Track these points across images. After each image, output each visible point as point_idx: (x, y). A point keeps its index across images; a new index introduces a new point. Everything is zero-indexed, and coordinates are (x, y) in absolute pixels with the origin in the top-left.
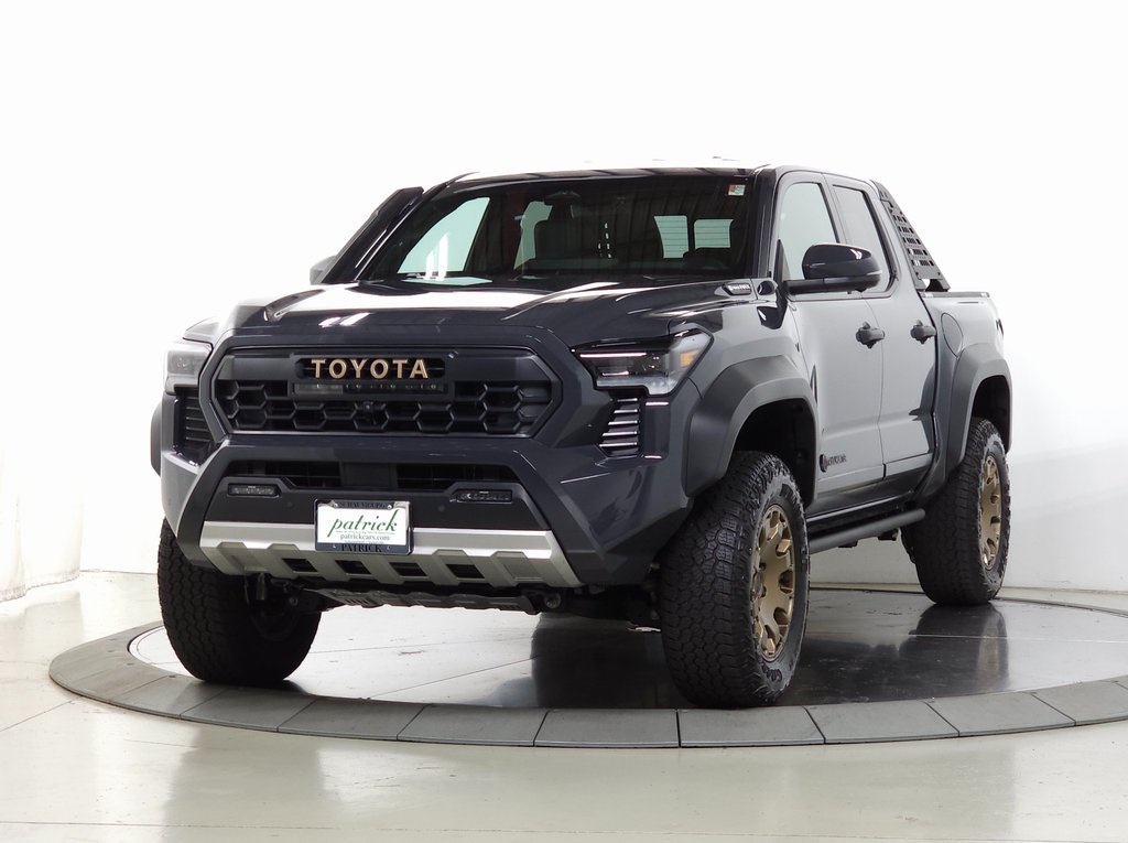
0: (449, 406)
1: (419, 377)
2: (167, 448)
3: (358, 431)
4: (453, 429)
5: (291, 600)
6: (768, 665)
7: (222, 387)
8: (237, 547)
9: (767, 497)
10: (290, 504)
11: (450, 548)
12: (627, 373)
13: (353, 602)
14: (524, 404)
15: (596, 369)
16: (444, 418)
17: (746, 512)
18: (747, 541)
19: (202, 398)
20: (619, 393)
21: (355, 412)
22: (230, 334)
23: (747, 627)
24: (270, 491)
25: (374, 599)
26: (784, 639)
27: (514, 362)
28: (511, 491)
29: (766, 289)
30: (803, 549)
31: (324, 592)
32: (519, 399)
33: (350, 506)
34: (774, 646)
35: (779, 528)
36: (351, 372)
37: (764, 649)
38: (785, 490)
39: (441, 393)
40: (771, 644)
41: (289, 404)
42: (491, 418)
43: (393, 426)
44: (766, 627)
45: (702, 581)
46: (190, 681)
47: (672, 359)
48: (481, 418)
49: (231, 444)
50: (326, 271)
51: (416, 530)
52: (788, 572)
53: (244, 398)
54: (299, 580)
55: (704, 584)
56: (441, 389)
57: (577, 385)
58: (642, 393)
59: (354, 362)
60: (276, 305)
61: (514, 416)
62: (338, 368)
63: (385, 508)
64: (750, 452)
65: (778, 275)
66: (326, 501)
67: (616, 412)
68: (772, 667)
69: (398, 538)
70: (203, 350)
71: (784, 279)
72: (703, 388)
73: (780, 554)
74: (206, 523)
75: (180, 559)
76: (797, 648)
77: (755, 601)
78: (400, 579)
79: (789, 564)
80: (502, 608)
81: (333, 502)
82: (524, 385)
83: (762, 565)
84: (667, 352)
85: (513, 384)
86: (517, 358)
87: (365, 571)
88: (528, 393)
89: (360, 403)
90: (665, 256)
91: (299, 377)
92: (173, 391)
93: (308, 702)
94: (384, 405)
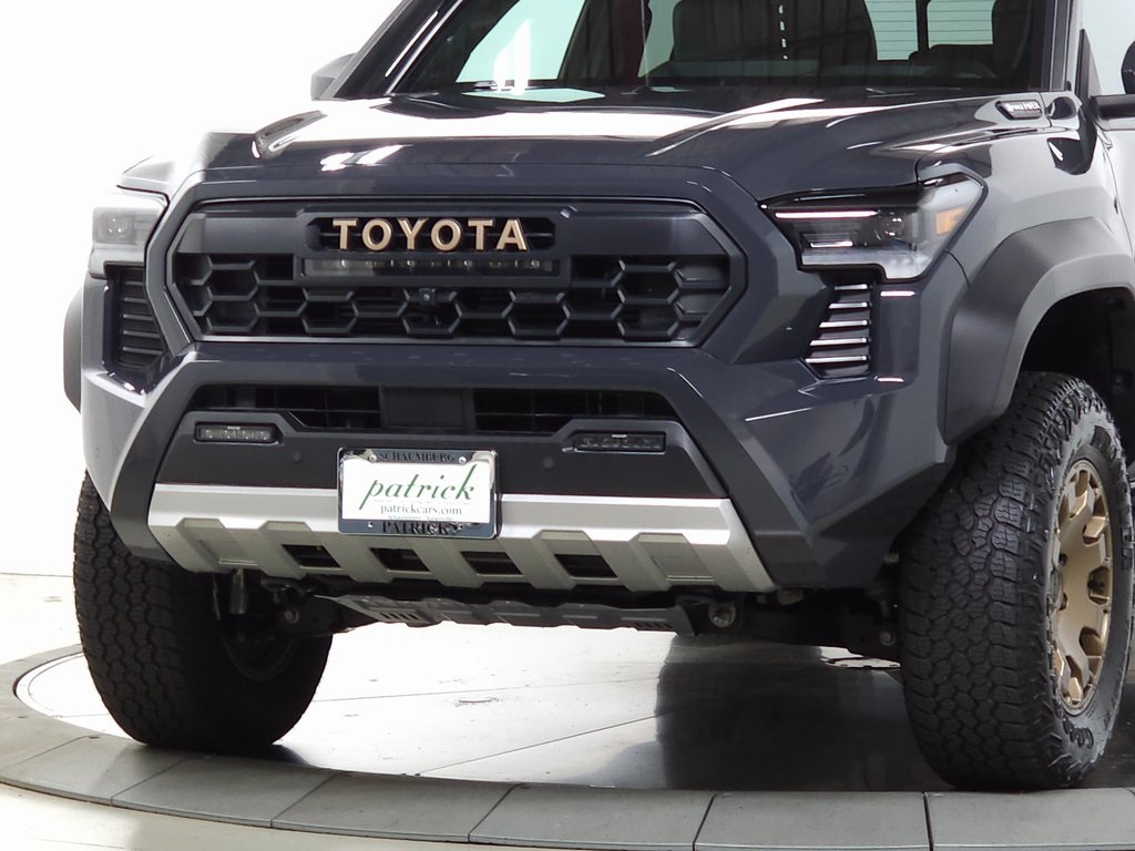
0: (561, 295)
1: (512, 247)
2: (92, 365)
3: (410, 336)
4: (567, 333)
5: (288, 615)
6: (1070, 719)
7: (185, 266)
8: (207, 525)
9: (1071, 446)
10: (297, 457)
11: (561, 529)
12: (850, 244)
13: (390, 618)
14: (685, 292)
15: (801, 238)
16: (554, 314)
17: (1038, 470)
18: (1041, 518)
19: (151, 282)
20: (836, 276)
21: (405, 306)
22: (197, 179)
23: (1041, 658)
24: (265, 435)
25: (428, 612)
26: (1096, 678)
27: (668, 226)
28: (664, 433)
29: (1062, 110)
30: (1125, 533)
31: (347, 601)
32: (676, 286)
33: (397, 459)
34: (1080, 690)
35: (1088, 498)
36: (399, 240)
37: (1066, 695)
38: (1099, 436)
39: (548, 274)
40: (1075, 686)
41: (295, 294)
42: (631, 315)
43: (467, 329)
44: (1069, 659)
45: (968, 583)
46: (124, 745)
47: (922, 220)
48: (613, 315)
49: (199, 357)
50: (341, 77)
51: (506, 498)
52: (1102, 569)
53: (220, 282)
54: (308, 580)
55: (972, 587)
56: (548, 267)
57: (769, 262)
58: (875, 275)
59: (404, 224)
60: (271, 132)
61: (669, 312)
62: (377, 234)
63: (454, 461)
64: (1044, 374)
65: (1081, 87)
66: (358, 451)
67: (833, 306)
68: (1079, 723)
69: (477, 510)
70: (154, 205)
71: (1091, 93)
72: (972, 266)
73: (1089, 540)
74: (158, 487)
75: (110, 546)
76: (1116, 696)
77: (1053, 615)
78: (476, 579)
79: (1104, 557)
80: (640, 626)
81: (369, 452)
82: (685, 261)
83: (1063, 557)
84: (915, 209)
85: (666, 260)
86: (675, 218)
87: (420, 566)
88: (691, 275)
89: (413, 290)
90: (879, 58)
91: (314, 248)
92: (101, 271)
93: (318, 780)
94: (453, 294)
